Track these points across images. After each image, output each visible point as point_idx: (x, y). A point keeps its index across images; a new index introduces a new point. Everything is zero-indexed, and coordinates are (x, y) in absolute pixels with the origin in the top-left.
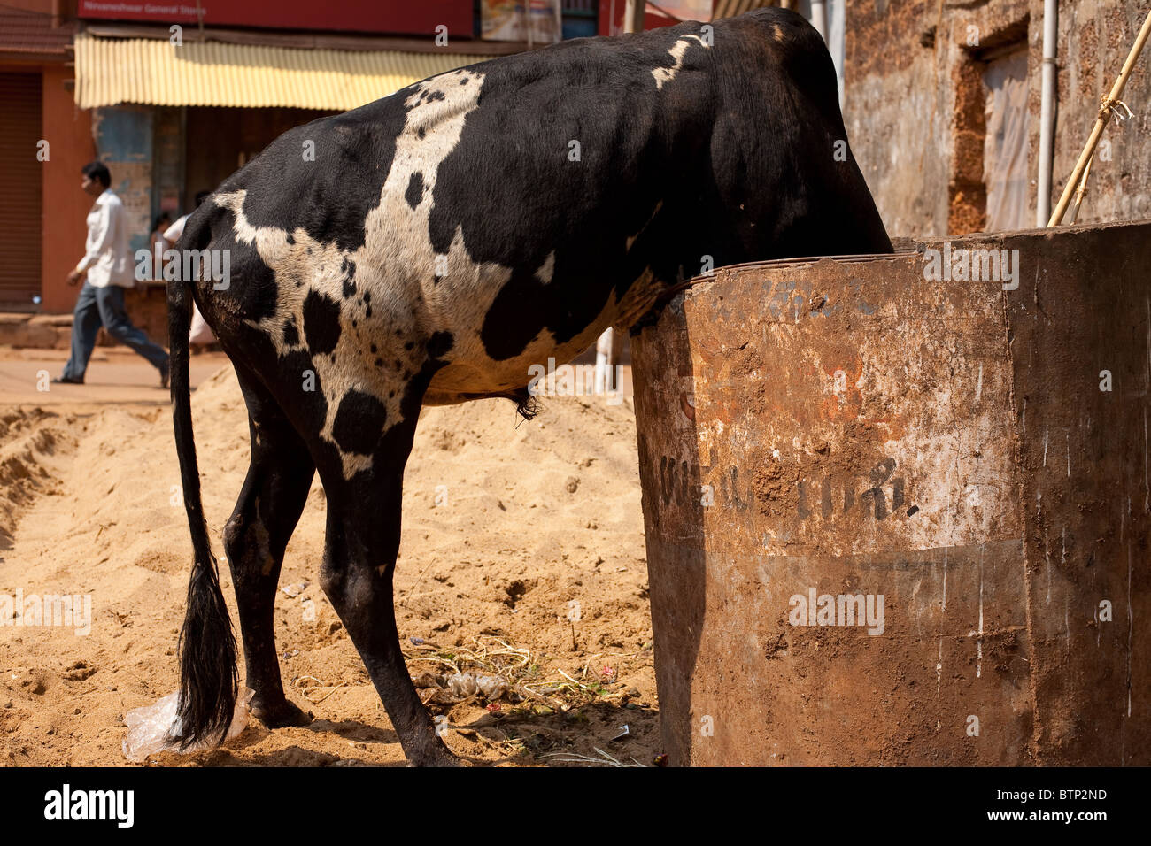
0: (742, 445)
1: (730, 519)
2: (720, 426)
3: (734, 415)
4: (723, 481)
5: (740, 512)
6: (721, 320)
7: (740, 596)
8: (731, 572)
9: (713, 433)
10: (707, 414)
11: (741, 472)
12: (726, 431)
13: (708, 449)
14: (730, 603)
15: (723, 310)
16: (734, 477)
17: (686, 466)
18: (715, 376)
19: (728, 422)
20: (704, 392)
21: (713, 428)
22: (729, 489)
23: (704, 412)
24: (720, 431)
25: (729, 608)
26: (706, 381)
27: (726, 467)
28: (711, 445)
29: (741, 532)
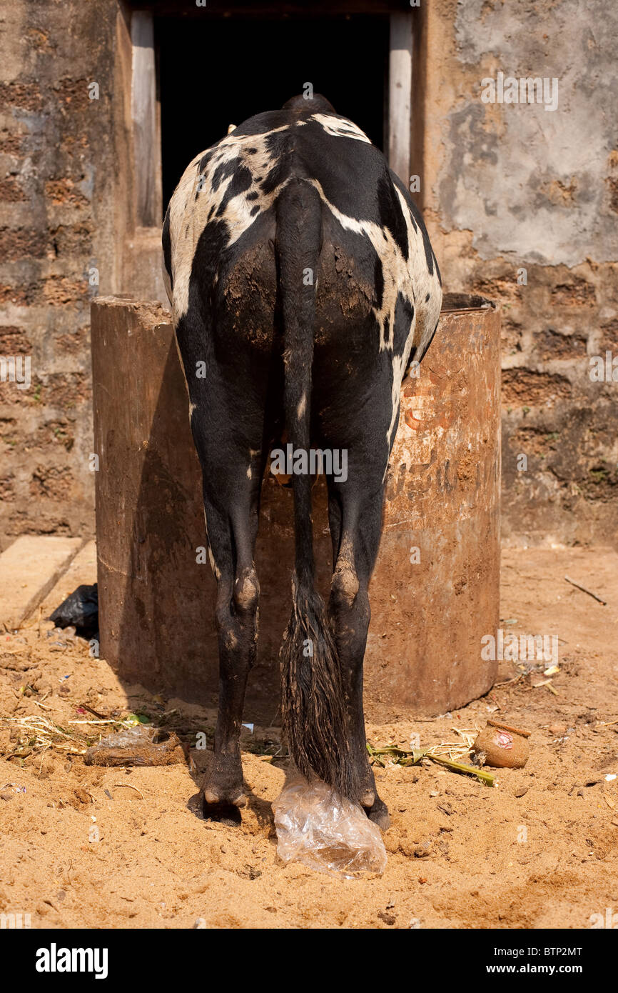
0: (454, 443)
1: (441, 500)
2: (441, 431)
3: (451, 422)
4: (439, 472)
5: (449, 493)
6: (448, 352)
7: (443, 555)
8: (439, 539)
9: (435, 438)
10: (431, 424)
11: (451, 463)
12: (445, 434)
13: (430, 450)
14: (435, 563)
15: (450, 345)
16: (447, 468)
17: (405, 468)
18: (441, 394)
19: (446, 428)
20: (430, 407)
21: (435, 433)
22: (442, 477)
23: (429, 422)
24: (440, 435)
25: (433, 568)
26: (432, 399)
27: (442, 462)
28: (433, 447)
29: (449, 507)
